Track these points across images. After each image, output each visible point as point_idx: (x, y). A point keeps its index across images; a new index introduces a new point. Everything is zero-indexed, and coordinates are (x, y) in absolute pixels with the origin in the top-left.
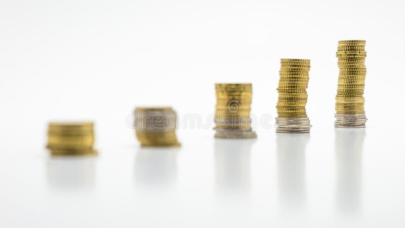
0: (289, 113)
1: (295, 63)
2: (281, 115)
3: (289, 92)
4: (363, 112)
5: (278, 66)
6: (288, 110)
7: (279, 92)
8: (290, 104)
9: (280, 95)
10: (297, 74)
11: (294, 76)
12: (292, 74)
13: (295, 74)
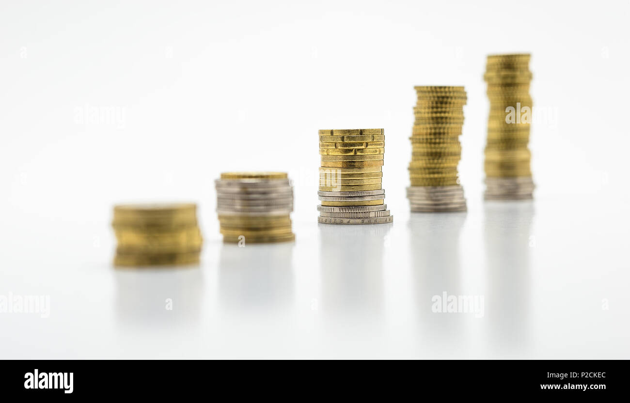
0: (431, 179)
1: (441, 92)
2: (415, 183)
3: (431, 143)
4: (529, 175)
5: (413, 99)
6: (430, 173)
7: (413, 143)
8: (433, 163)
9: (414, 148)
10: (445, 112)
11: (438, 115)
12: (436, 113)
13: (441, 112)
